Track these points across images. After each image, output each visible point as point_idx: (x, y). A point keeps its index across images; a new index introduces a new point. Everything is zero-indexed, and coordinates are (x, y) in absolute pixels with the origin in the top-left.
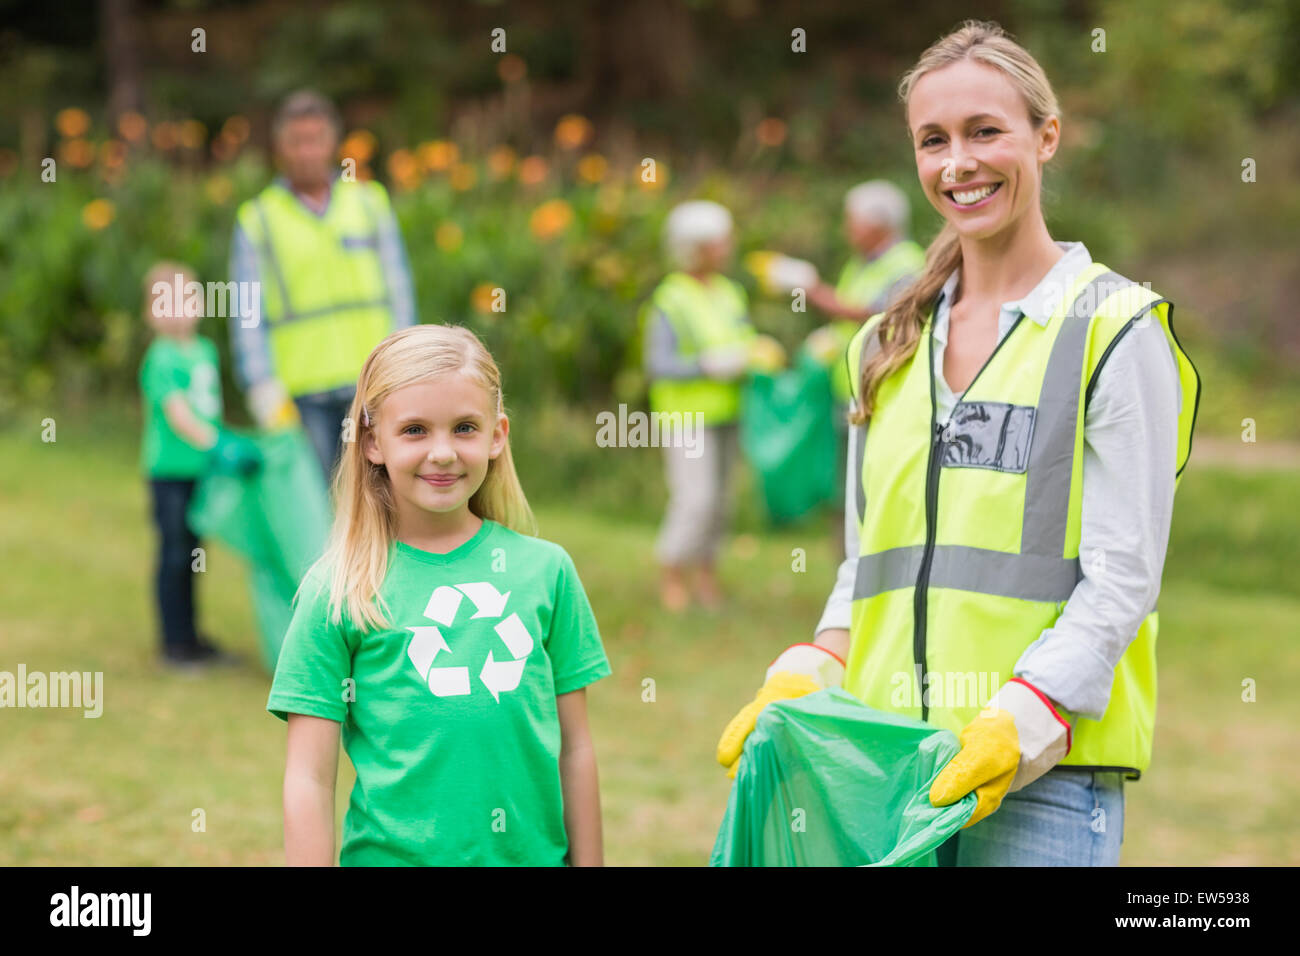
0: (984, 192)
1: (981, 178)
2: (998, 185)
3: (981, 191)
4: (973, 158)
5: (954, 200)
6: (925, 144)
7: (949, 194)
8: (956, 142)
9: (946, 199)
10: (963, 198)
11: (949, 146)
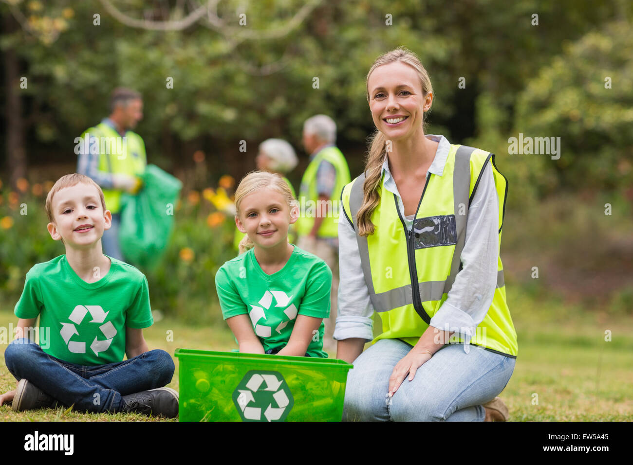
0: (401, 119)
1: (400, 113)
2: (406, 117)
3: (400, 119)
4: (398, 104)
5: (387, 122)
6: (376, 97)
7: (385, 120)
8: (391, 96)
9: (383, 122)
10: (391, 121)
11: (388, 98)
